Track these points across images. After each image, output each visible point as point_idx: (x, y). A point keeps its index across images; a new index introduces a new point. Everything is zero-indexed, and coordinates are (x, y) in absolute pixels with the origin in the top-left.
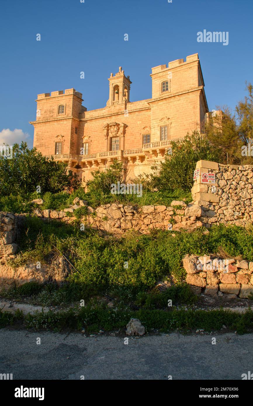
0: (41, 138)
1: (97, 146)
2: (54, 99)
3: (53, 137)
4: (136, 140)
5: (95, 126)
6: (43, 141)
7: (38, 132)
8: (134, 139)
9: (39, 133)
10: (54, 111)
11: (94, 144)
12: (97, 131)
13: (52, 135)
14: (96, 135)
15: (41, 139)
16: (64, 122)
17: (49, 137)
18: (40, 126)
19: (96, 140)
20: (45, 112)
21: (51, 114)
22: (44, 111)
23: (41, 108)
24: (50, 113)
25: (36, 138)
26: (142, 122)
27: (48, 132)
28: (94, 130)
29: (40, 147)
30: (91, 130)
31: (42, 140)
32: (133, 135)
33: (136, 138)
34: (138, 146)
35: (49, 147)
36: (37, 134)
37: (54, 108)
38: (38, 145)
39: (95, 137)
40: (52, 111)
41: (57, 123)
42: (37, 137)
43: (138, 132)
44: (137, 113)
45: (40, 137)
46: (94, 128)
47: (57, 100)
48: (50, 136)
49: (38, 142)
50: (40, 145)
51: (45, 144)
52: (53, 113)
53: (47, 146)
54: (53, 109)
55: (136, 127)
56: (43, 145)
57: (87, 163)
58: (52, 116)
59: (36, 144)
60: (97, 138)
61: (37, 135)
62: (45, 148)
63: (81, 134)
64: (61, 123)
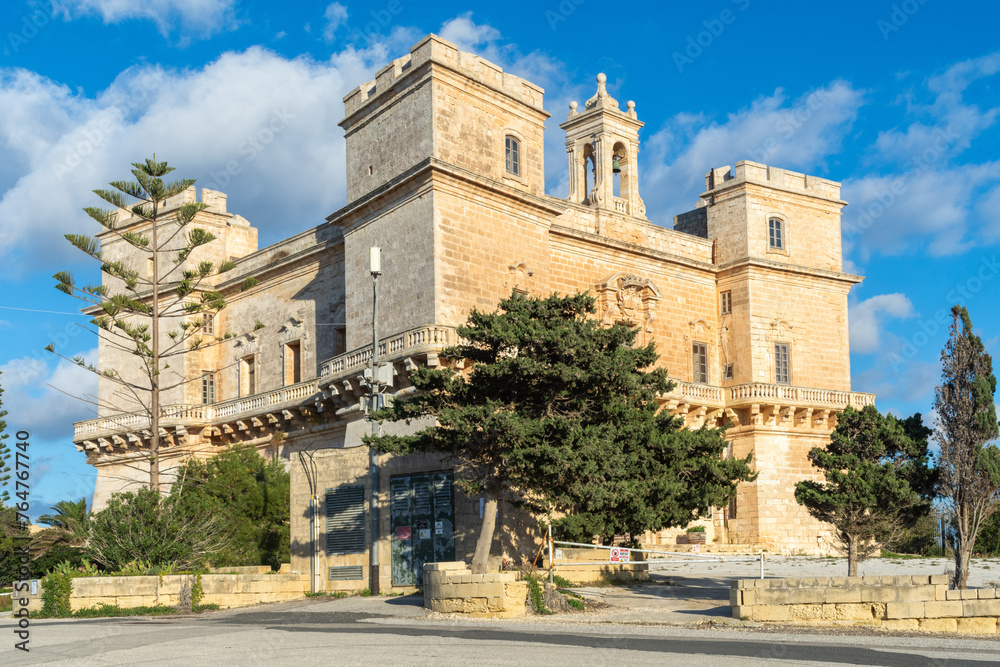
0: (460, 249)
2: (492, 93)
3: (499, 260)
4: (676, 352)
5: (570, 263)
6: (467, 266)
7: (447, 214)
9: (452, 221)
10: (493, 151)
12: (576, 283)
13: (497, 252)
15: (460, 253)
17: (487, 258)
18: (455, 195)
20: (463, 135)
21: (485, 160)
22: (461, 127)
23: (447, 109)
24: (482, 152)
25: (444, 243)
26: (688, 302)
27: (482, 234)
28: (567, 275)
29: (460, 288)
31: (466, 259)
32: (669, 335)
33: (675, 347)
34: (682, 372)
36: (443, 220)
37: (490, 133)
38: (454, 277)
40: (487, 146)
43: (680, 330)
44: (678, 269)
45: (455, 240)
46: (567, 269)
47: (498, 103)
48: (491, 255)
49: (450, 262)
50: (460, 279)
52: (490, 154)
53: (485, 293)
54: (489, 138)
55: (675, 311)
56: (468, 282)
59: (445, 269)
62: (478, 300)
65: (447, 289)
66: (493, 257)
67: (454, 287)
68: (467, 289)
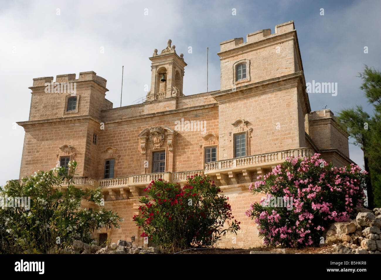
0: (35, 149)
1: (129, 165)
3: (55, 147)
4: (193, 156)
6: (37, 155)
7: (31, 139)
8: (191, 154)
10: (60, 106)
11: (123, 162)
12: (129, 140)
14: (128, 147)
15: (36, 151)
16: (76, 124)
17: (50, 148)
19: (128, 155)
20: (45, 107)
21: (55, 111)
22: (43, 105)
23: (38, 101)
24: (53, 109)
25: (27, 149)
29: (33, 164)
30: (120, 139)
31: (38, 152)
33: (193, 154)
34: (196, 165)
35: (48, 165)
36: (29, 141)
37: (59, 101)
38: (30, 161)
39: (125, 150)
40: (57, 106)
41: (64, 126)
42: (29, 147)
43: (197, 144)
45: (33, 147)
49: (29, 155)
50: (33, 160)
51: (41, 160)
52: (58, 108)
53: (46, 162)
54: (59, 103)
55: (193, 135)
56: (37, 160)
57: (111, 193)
58: (56, 114)
59: (26, 158)
60: (130, 151)
61: (28, 144)
62: (41, 166)
63: (103, 144)
64: (70, 125)
65: (26, 166)
66: (53, 147)
67: (30, 164)
68: (37, 163)
